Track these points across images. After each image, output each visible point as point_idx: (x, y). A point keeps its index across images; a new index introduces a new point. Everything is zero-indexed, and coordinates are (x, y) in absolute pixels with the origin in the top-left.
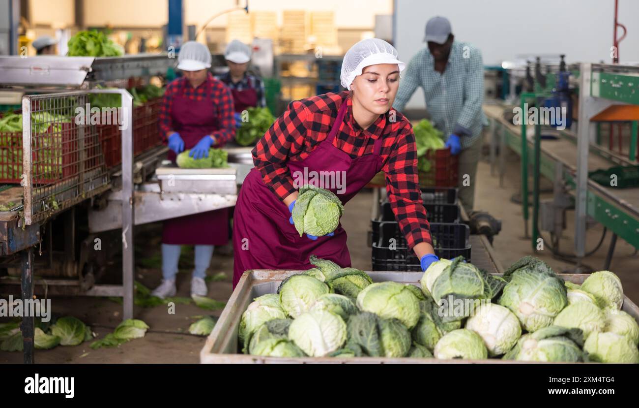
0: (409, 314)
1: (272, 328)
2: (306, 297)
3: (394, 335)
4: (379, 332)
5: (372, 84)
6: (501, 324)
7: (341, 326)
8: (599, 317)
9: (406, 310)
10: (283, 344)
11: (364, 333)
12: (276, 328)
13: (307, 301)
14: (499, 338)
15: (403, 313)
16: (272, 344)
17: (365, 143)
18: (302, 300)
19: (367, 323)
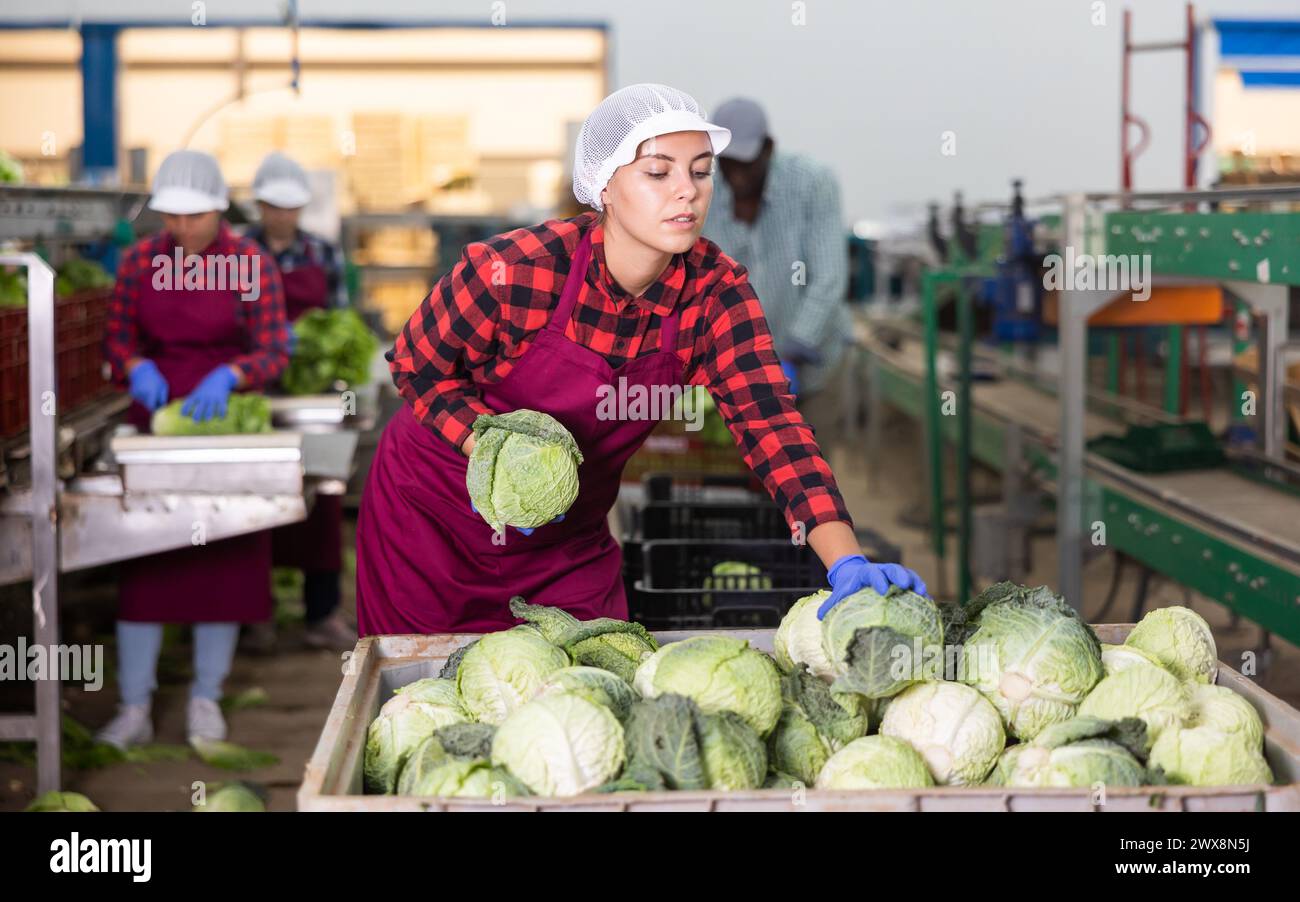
0: (759, 703)
1: (452, 742)
2: (520, 678)
3: (732, 747)
4: (698, 740)
5: (656, 183)
6: (962, 721)
7: (612, 730)
8: (1178, 695)
9: (753, 693)
10: (484, 773)
11: (667, 743)
12: (462, 743)
13: (521, 687)
14: (958, 754)
15: (747, 699)
16: (460, 773)
17: (641, 327)
18: (509, 685)
19: (672, 720)
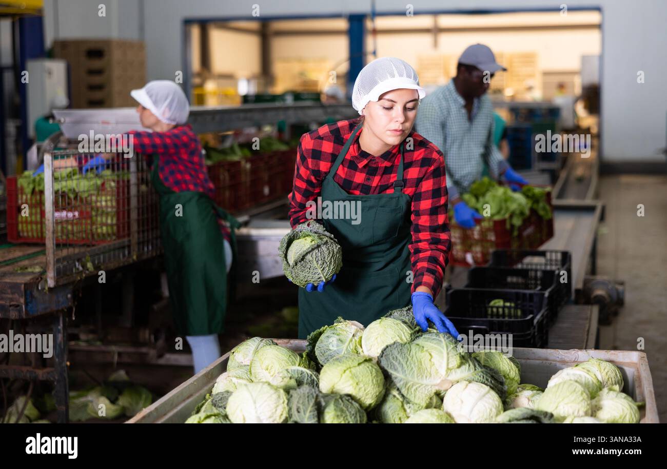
0: (365, 390)
2: (271, 369)
3: (339, 413)
5: (387, 112)
7: (281, 402)
9: (361, 385)
10: (212, 419)
11: (302, 411)
12: (220, 401)
13: (272, 374)
15: (357, 389)
19: (305, 399)
